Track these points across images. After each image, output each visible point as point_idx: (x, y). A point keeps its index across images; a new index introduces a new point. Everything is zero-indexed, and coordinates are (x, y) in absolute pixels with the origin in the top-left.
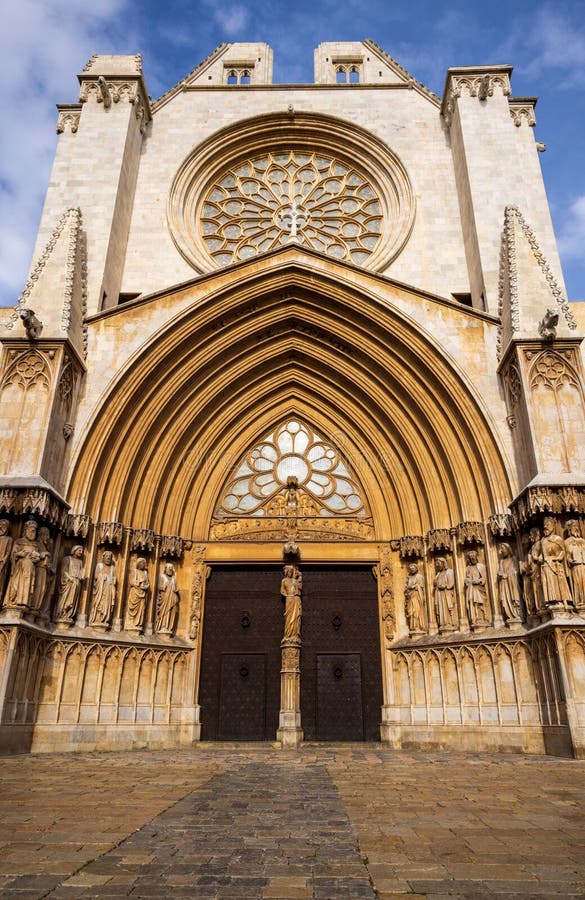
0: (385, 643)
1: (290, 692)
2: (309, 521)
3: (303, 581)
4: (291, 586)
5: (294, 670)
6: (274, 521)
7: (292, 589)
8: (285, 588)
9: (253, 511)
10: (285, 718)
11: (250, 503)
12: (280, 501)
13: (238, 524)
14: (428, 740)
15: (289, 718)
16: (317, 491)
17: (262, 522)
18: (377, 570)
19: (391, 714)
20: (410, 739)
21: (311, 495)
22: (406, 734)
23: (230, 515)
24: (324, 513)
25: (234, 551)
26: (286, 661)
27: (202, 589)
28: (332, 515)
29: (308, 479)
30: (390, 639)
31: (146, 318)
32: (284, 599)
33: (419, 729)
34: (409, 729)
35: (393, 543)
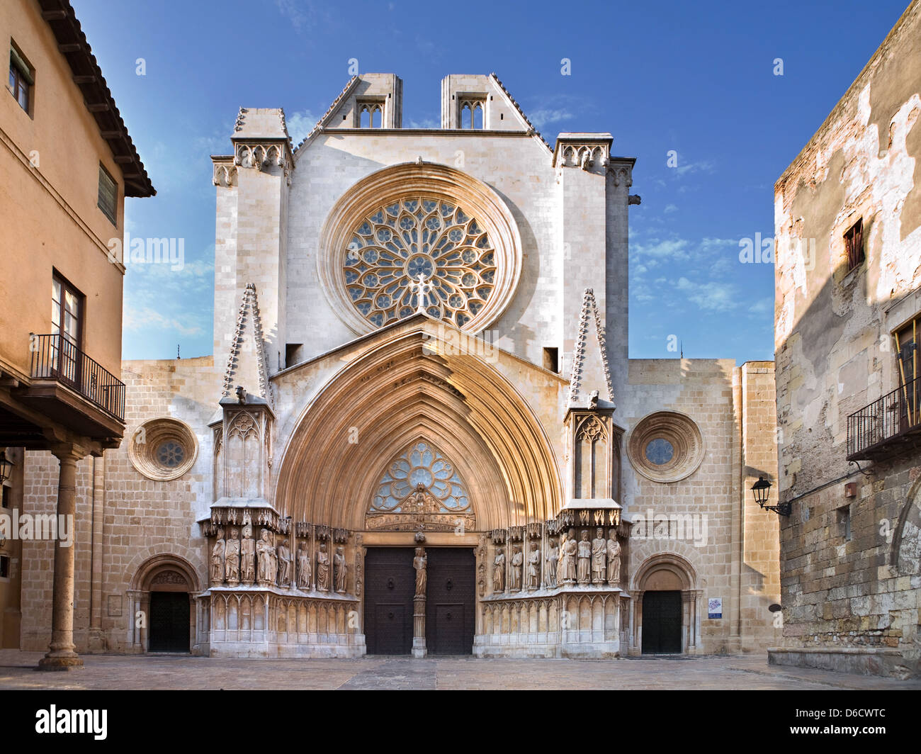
0: (479, 599)
1: (419, 627)
2: (432, 516)
3: (428, 560)
4: (420, 562)
5: (422, 615)
6: (408, 517)
7: (421, 565)
8: (416, 563)
9: (394, 509)
10: (416, 642)
11: (391, 503)
12: (413, 501)
13: (384, 518)
14: (498, 653)
15: (419, 643)
16: (439, 495)
17: (400, 517)
18: (476, 552)
19: (478, 639)
20: (489, 653)
21: (434, 498)
22: (487, 650)
23: (378, 512)
24: (442, 511)
25: (382, 538)
26: (417, 609)
27: (362, 563)
28: (448, 512)
29: (432, 486)
30: (482, 596)
31: (313, 376)
32: (415, 570)
33: (494, 647)
34: (488, 647)
35: (487, 533)
